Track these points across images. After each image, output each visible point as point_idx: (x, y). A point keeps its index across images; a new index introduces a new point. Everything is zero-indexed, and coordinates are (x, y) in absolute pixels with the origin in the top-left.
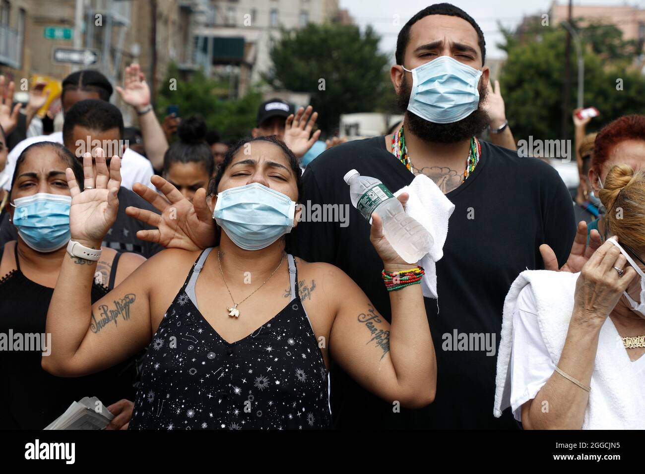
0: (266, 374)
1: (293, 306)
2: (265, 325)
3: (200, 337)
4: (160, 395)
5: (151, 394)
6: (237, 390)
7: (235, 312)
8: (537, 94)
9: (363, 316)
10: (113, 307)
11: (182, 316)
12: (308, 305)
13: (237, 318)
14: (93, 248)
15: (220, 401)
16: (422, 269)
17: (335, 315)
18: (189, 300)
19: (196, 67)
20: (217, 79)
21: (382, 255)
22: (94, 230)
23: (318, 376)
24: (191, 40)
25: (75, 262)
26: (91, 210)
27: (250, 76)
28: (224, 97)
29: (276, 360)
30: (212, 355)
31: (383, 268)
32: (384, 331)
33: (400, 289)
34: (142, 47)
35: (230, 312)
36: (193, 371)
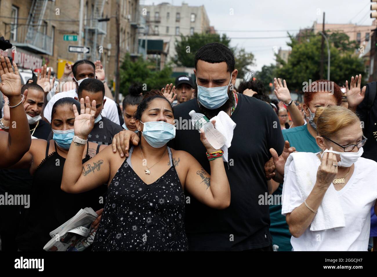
0: (163, 198)
1: (172, 169)
2: (161, 177)
3: (135, 181)
4: (118, 205)
5: (114, 204)
6: (151, 204)
7: (148, 172)
8: (307, 68)
9: (199, 172)
10: (93, 165)
11: (126, 172)
12: (178, 168)
13: (149, 174)
14: (83, 139)
15: (143, 208)
16: (223, 151)
17: (188, 172)
18: (129, 166)
19: (139, 55)
20: (149, 61)
21: (206, 146)
22: (84, 132)
23: (183, 199)
24: (137, 42)
25: (76, 145)
26: (83, 123)
27: (166, 60)
28: (153, 70)
29: (167, 192)
30: (140, 189)
31: (206, 151)
32: (208, 178)
33: (213, 160)
34: (112, 46)
35: (146, 172)
36: (133, 196)
